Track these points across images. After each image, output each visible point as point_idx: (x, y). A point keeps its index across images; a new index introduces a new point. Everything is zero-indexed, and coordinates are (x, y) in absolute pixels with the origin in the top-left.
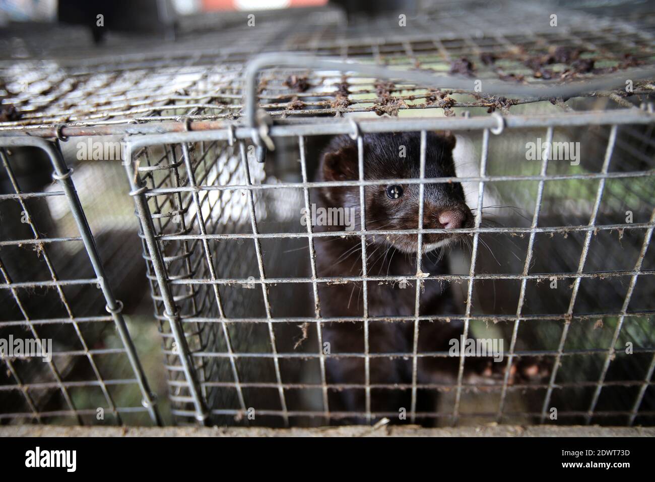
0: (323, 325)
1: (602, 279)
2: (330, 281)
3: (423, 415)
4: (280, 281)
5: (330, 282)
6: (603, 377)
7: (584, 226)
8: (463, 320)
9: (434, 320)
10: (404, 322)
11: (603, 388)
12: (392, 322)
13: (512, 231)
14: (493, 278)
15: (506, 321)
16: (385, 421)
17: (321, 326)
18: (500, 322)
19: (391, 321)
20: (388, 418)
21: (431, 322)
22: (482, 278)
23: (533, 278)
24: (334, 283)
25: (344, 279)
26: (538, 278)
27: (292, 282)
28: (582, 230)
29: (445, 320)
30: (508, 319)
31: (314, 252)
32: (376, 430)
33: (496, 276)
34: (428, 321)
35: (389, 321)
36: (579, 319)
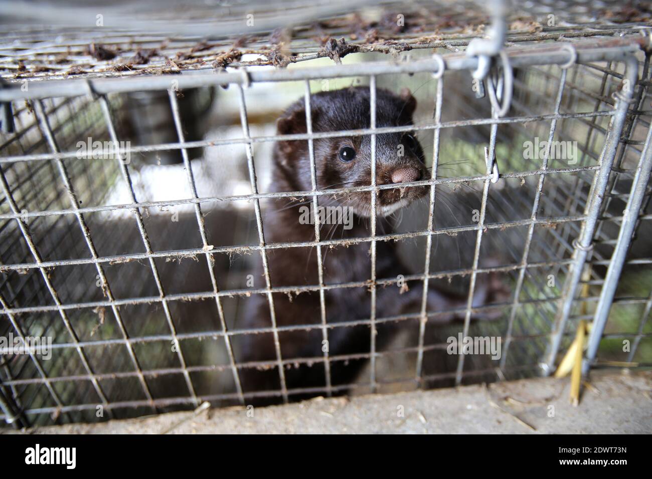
0: (119, 308)
1: (396, 242)
2: (112, 260)
3: (251, 395)
4: (58, 264)
5: (112, 262)
6: (421, 341)
7: (365, 187)
8: (265, 294)
9: (233, 296)
10: (203, 299)
11: (425, 353)
12: (190, 300)
13: (291, 195)
14: (284, 247)
15: (308, 291)
16: (206, 405)
17: (117, 309)
18: (302, 293)
19: (188, 299)
20: (209, 401)
21: (231, 298)
22: (273, 248)
23: (325, 244)
24: (116, 263)
25: (127, 257)
26: (330, 244)
27: (71, 264)
28: (363, 190)
29: (245, 295)
30: (311, 289)
31: (88, 230)
32: (197, 415)
33: (287, 245)
34: (228, 296)
35: (186, 299)
36: (383, 285)
